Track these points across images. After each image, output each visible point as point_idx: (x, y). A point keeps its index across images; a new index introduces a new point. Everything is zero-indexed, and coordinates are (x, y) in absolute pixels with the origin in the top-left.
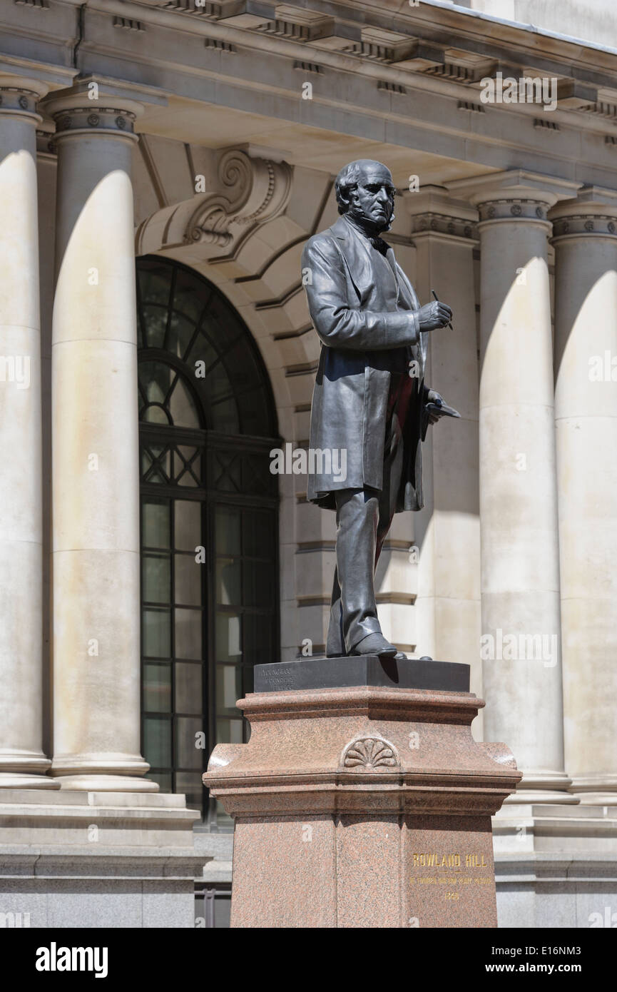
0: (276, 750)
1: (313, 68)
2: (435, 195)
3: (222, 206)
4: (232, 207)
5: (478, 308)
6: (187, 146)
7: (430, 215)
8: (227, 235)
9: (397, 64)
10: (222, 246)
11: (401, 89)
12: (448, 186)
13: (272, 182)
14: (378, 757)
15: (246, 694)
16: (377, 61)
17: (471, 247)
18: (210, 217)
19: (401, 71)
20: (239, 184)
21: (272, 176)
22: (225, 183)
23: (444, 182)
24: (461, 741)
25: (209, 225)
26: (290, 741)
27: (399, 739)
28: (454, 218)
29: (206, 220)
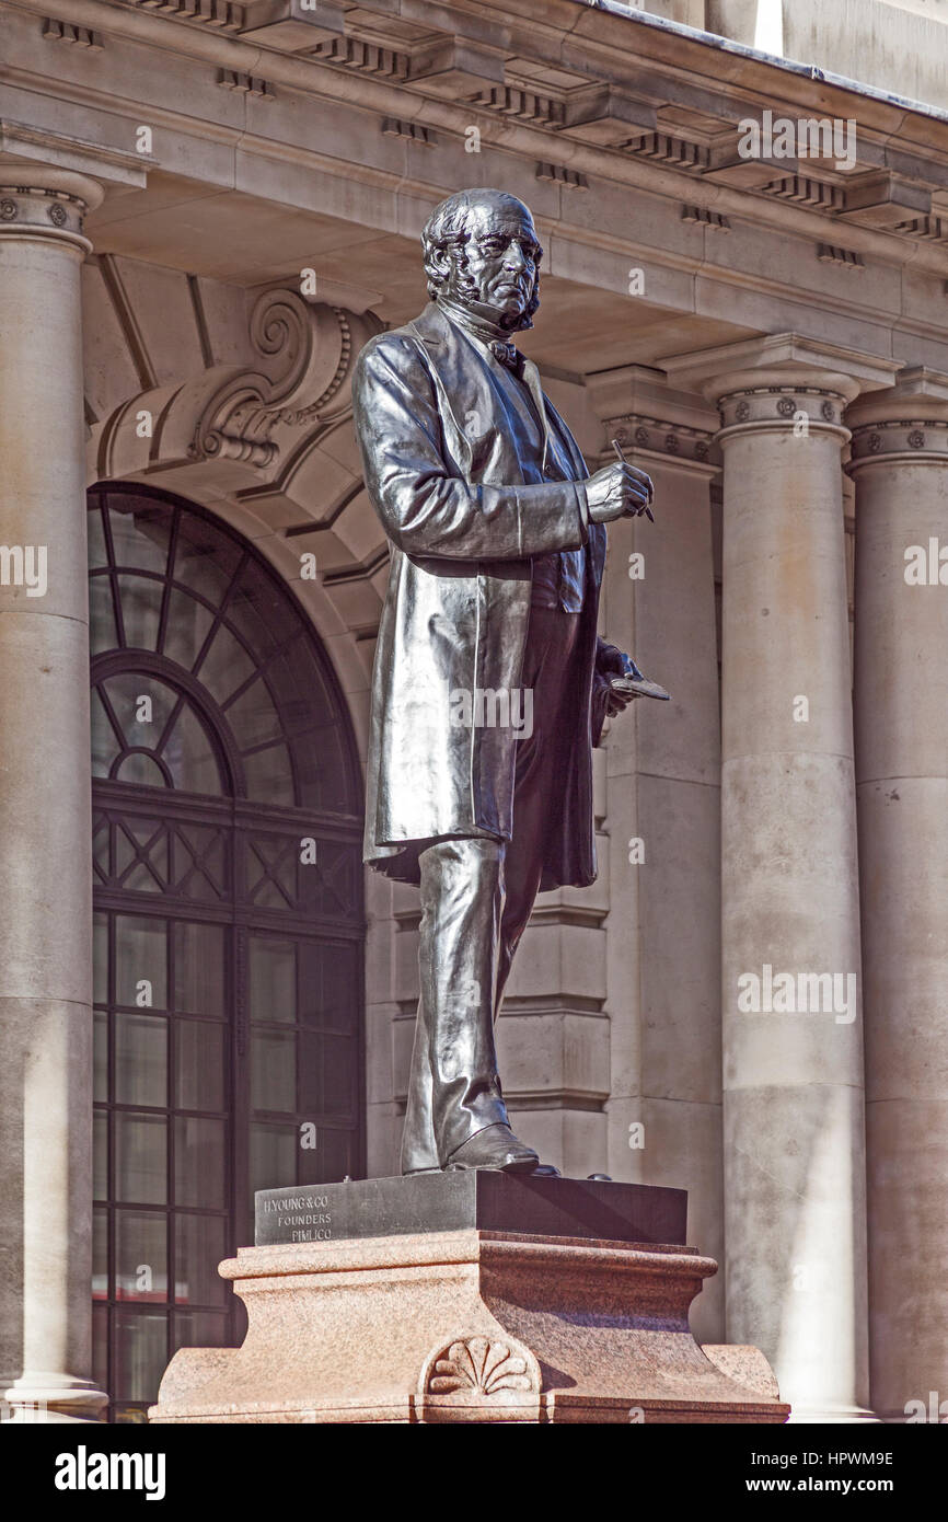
0: (295, 1360)
1: (418, 132)
2: (642, 383)
3: (258, 391)
4: (275, 392)
5: (718, 587)
6: (192, 280)
7: (635, 418)
8: (269, 446)
9: (570, 132)
10: (258, 465)
11: (579, 179)
12: (664, 366)
13: (348, 346)
14: (496, 1374)
15: (239, 1250)
16: (534, 124)
17: (708, 478)
18: (235, 412)
19: (578, 144)
20: (286, 349)
21: (347, 336)
22: (261, 348)
23: (657, 359)
24: (668, 1343)
25: (233, 428)
26: (323, 1343)
27: (541, 1337)
28: (677, 426)
29: (228, 418)
